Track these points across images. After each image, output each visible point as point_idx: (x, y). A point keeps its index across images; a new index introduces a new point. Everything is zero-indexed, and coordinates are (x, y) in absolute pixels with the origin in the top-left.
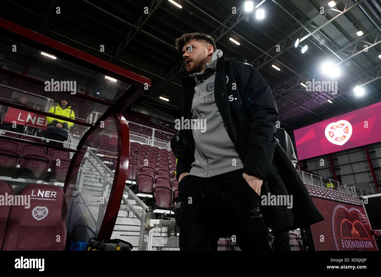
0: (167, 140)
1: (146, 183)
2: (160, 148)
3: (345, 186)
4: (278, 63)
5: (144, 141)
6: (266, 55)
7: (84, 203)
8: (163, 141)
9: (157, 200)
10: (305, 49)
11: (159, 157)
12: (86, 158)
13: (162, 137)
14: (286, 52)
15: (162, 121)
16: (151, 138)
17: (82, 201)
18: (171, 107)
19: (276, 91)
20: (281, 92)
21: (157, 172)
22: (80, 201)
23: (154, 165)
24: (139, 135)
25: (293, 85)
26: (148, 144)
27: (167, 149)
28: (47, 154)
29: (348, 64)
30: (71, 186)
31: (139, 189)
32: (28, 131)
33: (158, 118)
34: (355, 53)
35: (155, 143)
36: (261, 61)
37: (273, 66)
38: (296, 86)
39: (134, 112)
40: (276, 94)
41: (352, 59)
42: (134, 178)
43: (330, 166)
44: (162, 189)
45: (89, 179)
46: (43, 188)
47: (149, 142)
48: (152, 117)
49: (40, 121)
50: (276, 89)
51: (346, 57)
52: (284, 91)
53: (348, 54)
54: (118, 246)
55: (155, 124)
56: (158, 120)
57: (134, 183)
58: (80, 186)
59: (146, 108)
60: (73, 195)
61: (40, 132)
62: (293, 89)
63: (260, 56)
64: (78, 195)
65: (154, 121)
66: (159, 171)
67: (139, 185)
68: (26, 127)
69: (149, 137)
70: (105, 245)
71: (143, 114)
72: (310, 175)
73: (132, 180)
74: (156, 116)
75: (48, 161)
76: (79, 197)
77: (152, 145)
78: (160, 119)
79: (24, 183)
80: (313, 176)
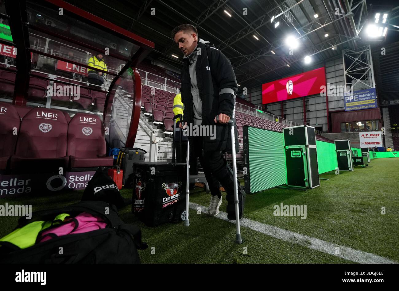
0: (177, 87)
1: (159, 115)
2: (171, 92)
3: (286, 121)
4: (258, 34)
5: (160, 87)
6: (250, 27)
7: (118, 126)
8: (173, 88)
9: (166, 126)
10: (277, 25)
11: (170, 99)
12: (116, 98)
13: (173, 84)
14: (264, 25)
15: (174, 73)
16: (164, 85)
17: (116, 125)
18: (179, 63)
19: (253, 56)
20: (257, 56)
21: (167, 108)
22: (115, 125)
23: (166, 104)
24: (156, 83)
25: (266, 52)
26: (163, 89)
27: (176, 93)
28: (90, 94)
29: (304, 39)
30: (108, 115)
31: (155, 119)
32: (75, 76)
33: (171, 70)
34: (310, 31)
35: (167, 88)
36: (246, 31)
37: (254, 36)
38: (268, 52)
39: (153, 65)
40: (254, 58)
41: (308, 35)
42: (151, 112)
43: (281, 109)
44: (169, 119)
45: (121, 111)
46: (88, 116)
47: (163, 88)
48: (166, 69)
49: (82, 69)
50: (254, 54)
51: (304, 34)
52: (259, 56)
53: (306, 32)
54: (137, 151)
55: (168, 75)
56: (171, 72)
57: (151, 115)
58: (114, 115)
59: (163, 63)
60: (110, 121)
61: (84, 77)
62: (266, 55)
63: (246, 28)
64: (113, 121)
65: (168, 73)
66: (169, 108)
67: (155, 116)
68: (74, 74)
69: (163, 84)
70: (129, 151)
71: (160, 67)
72: (267, 114)
73: (150, 113)
74: (170, 69)
75: (91, 98)
76: (114, 122)
77: (165, 90)
78: (172, 72)
79: (76, 112)
80: (269, 114)
